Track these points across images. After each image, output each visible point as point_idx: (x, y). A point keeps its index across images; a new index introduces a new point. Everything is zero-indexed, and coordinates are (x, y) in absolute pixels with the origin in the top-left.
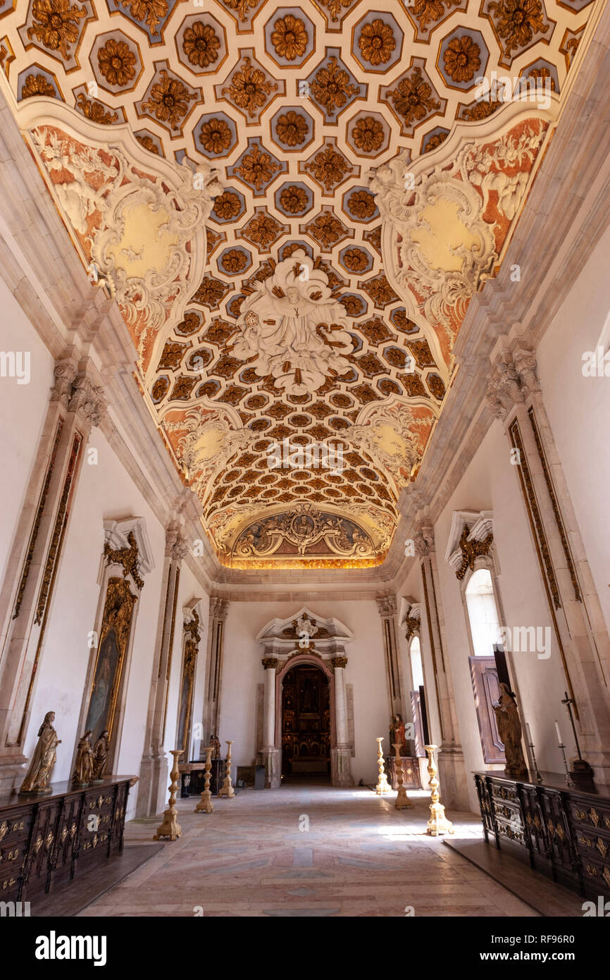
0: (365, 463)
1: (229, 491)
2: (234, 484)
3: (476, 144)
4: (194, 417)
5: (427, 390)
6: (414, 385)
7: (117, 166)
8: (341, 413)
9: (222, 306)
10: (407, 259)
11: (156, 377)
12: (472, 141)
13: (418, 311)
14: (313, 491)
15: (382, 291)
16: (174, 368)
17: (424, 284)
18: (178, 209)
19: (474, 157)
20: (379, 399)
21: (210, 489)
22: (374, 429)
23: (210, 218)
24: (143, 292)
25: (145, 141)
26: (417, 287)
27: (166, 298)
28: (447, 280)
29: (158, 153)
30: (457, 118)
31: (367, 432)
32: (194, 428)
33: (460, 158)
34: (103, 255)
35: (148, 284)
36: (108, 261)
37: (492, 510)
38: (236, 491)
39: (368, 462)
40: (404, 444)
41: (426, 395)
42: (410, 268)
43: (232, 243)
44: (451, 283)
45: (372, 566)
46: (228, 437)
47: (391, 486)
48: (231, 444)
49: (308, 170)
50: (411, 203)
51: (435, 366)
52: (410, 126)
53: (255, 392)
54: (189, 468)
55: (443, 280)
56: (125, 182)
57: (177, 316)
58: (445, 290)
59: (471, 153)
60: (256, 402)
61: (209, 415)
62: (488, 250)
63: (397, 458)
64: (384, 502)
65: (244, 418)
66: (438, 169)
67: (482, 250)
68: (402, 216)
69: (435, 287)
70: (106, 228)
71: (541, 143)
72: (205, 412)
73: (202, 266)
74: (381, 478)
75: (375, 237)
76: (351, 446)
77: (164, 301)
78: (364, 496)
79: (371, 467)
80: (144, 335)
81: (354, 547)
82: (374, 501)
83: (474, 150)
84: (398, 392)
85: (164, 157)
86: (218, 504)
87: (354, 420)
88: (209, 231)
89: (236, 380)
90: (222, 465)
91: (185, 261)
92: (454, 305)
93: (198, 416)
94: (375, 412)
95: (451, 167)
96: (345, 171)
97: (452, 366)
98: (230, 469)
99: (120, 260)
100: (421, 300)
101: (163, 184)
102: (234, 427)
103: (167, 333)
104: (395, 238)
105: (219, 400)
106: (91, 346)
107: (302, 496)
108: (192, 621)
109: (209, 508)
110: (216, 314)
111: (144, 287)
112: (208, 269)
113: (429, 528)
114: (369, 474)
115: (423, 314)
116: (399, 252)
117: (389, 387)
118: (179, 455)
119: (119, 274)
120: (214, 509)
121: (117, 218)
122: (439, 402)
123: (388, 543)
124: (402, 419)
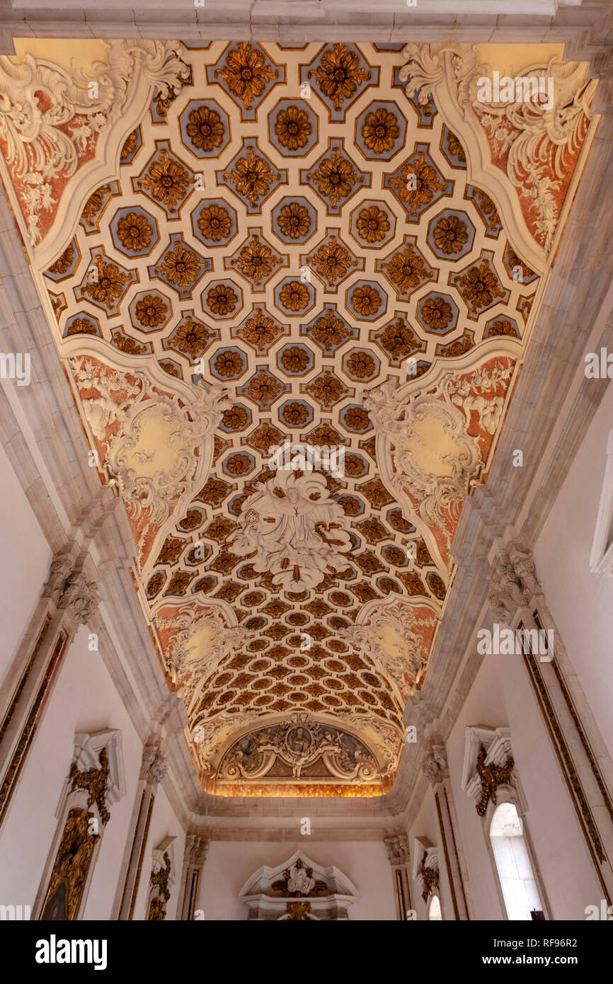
0: (366, 667)
1: (218, 698)
2: (225, 689)
3: (455, 374)
4: (188, 614)
5: (427, 589)
6: (414, 585)
7: (140, 386)
8: (340, 611)
9: (225, 504)
10: (401, 466)
11: (153, 572)
12: (451, 372)
13: (413, 512)
14: (311, 698)
15: (378, 493)
16: (172, 563)
17: (417, 487)
18: (191, 420)
19: (454, 384)
20: (379, 597)
21: (198, 694)
22: (375, 629)
23: (219, 428)
24: (150, 491)
25: (167, 367)
26: (412, 491)
27: (171, 496)
28: (439, 484)
29: (177, 377)
30: (436, 355)
31: (367, 633)
32: (187, 625)
33: (442, 384)
34: (116, 457)
35: (155, 484)
36: (120, 463)
37: (508, 726)
38: (226, 698)
39: (370, 666)
40: (407, 646)
41: (427, 595)
42: (404, 473)
43: (237, 448)
44: (443, 487)
45: (378, 794)
46: (222, 636)
47: (395, 694)
48: (224, 643)
49: (309, 391)
50: (402, 418)
51: (434, 565)
52: (397, 359)
53: (252, 589)
54: (177, 670)
55: (435, 485)
56: (146, 398)
57: (181, 513)
58: (438, 494)
59: (452, 381)
60: (253, 599)
61: (203, 612)
62: (475, 459)
63: (400, 662)
64: (388, 712)
65: (240, 615)
66: (424, 393)
67: (469, 458)
68: (394, 429)
69: (428, 491)
70: (123, 435)
71: (511, 375)
72: (200, 609)
73: (208, 468)
74: (384, 685)
75: (370, 446)
76: (351, 648)
77: (169, 499)
78: (366, 706)
79: (372, 672)
80: (146, 530)
81: (356, 769)
82: (377, 711)
83: (454, 379)
84: (398, 590)
85: (182, 379)
86: (206, 712)
87: (354, 619)
88: (217, 438)
89: (234, 576)
90: (214, 667)
91: (192, 464)
92: (448, 507)
93: (192, 612)
94: (376, 611)
95: (435, 391)
96: (342, 393)
97: (450, 566)
98: (222, 672)
99: (132, 462)
100: (416, 502)
101: (179, 400)
102: (229, 625)
103: (169, 529)
104: (388, 447)
105: (215, 596)
106: (93, 541)
107: (298, 704)
108: (162, 870)
109: (195, 717)
110: (218, 511)
111: (151, 487)
112: (213, 470)
113: (441, 747)
114: (371, 679)
115: (419, 514)
116: (393, 459)
117: (388, 586)
118: (168, 655)
119: (130, 474)
120: (201, 718)
121: (134, 427)
122: (440, 602)
123: (395, 765)
124: (403, 618)
